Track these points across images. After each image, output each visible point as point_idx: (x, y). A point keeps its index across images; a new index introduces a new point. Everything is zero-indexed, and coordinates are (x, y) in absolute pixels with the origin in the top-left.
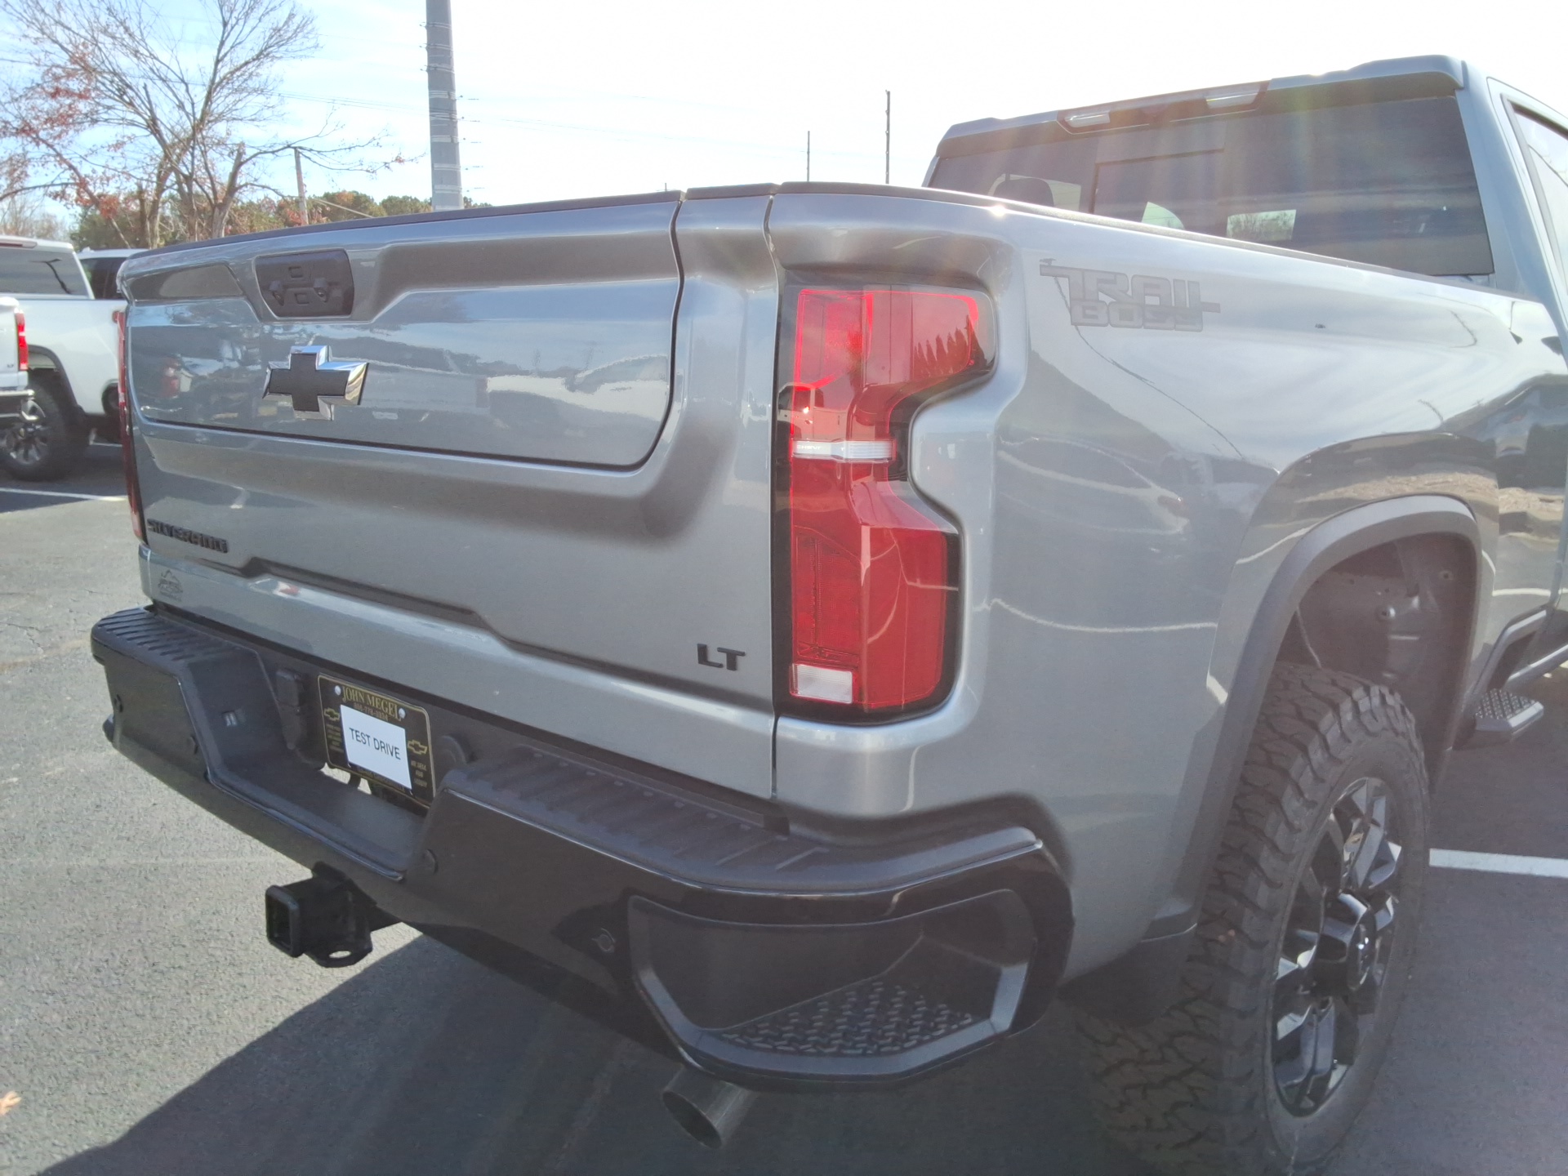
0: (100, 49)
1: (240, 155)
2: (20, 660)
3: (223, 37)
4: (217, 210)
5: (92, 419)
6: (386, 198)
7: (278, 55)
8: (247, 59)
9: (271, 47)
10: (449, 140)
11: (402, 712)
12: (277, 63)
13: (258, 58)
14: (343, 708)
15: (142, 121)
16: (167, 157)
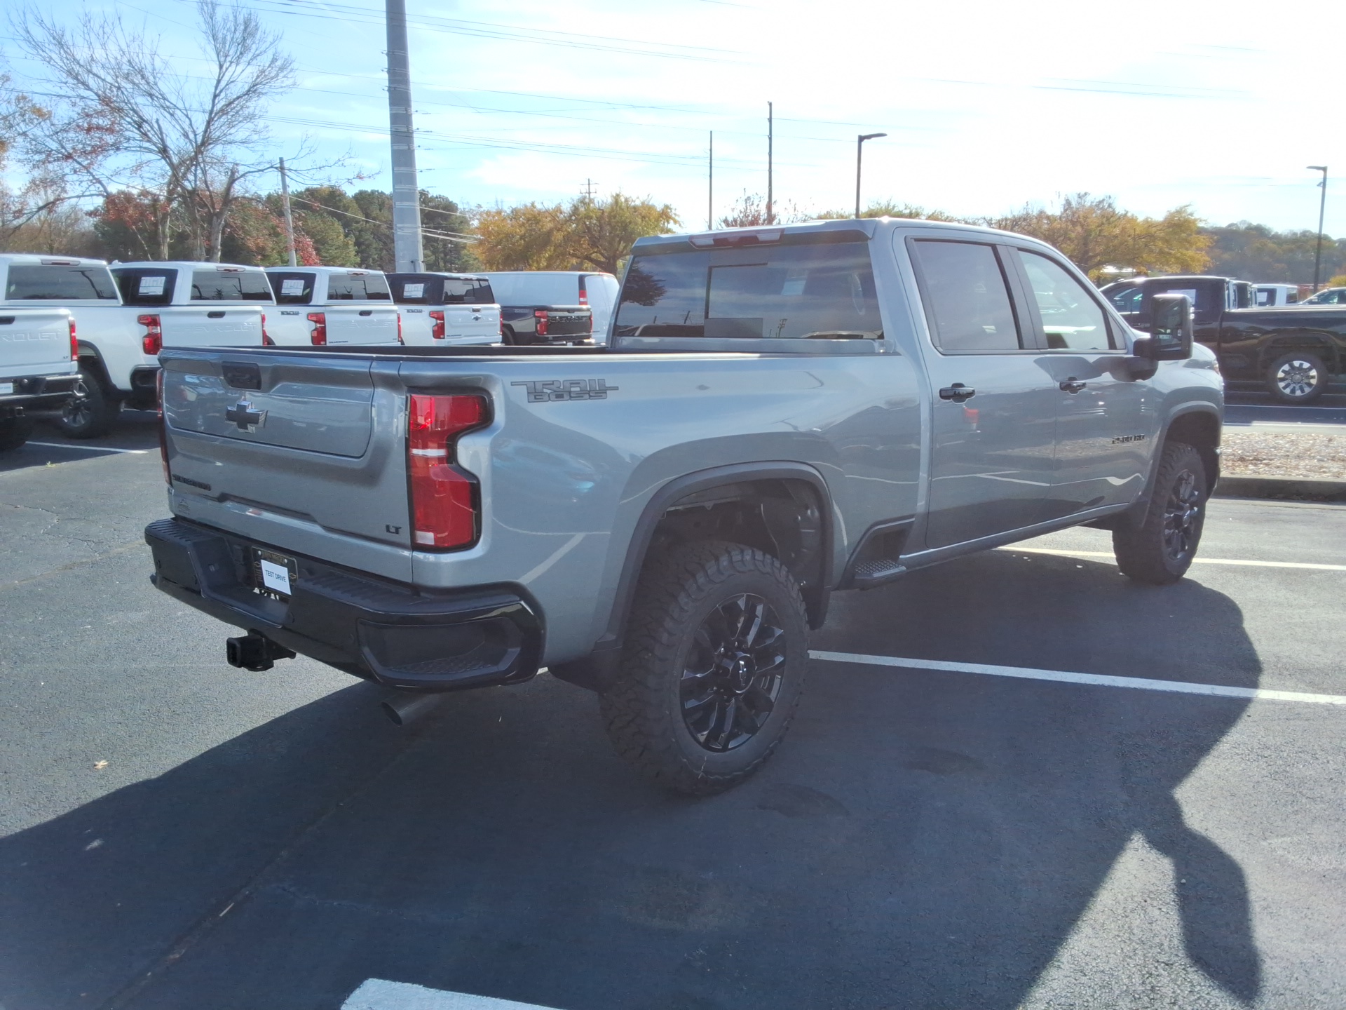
0: (122, 93)
1: (233, 173)
2: (84, 560)
3: (219, 77)
4: (215, 218)
5: (124, 393)
6: (357, 192)
7: (264, 91)
8: (239, 94)
9: (257, 85)
10: (406, 148)
11: (286, 561)
12: (263, 98)
13: (247, 93)
14: (262, 561)
15: (156, 149)
16: (175, 175)
